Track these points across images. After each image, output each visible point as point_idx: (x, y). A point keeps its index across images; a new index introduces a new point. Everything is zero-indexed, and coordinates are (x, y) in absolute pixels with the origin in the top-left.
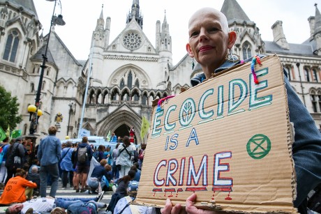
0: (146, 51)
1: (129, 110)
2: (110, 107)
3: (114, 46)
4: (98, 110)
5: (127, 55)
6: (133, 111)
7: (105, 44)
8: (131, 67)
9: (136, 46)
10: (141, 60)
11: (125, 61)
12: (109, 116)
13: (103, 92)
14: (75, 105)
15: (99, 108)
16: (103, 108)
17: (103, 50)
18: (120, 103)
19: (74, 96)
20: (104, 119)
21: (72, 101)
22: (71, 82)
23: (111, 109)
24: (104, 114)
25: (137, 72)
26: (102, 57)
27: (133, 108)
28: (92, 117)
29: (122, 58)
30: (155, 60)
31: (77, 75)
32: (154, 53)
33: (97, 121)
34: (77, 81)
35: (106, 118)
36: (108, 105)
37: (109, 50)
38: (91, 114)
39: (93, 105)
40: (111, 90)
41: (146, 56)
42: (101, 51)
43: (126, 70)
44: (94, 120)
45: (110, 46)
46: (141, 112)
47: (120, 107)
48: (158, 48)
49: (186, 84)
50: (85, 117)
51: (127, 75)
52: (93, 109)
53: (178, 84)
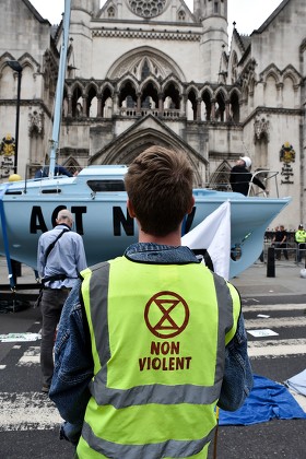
0: (174, 19)
1: (159, 128)
2: (118, 123)
3: (111, 9)
4: (91, 130)
5: (138, 27)
6: (168, 130)
7: (93, 4)
8: (146, 52)
9: (155, 10)
10: (167, 37)
11: (135, 40)
12: (117, 141)
13: (100, 90)
14: (42, 116)
15: (95, 125)
16: (102, 124)
17: (90, 17)
18: (139, 114)
19: (39, 96)
20: (106, 148)
21: (34, 108)
22: (27, 64)
23: (121, 127)
24: (106, 139)
25: (159, 64)
26: (89, 33)
27: (168, 124)
28: (80, 146)
29: (129, 35)
30: (195, 38)
31: (40, 48)
32: (191, 21)
33: (92, 153)
34: (41, 61)
35: (111, 145)
36: (115, 118)
37: (102, 17)
38: (77, 138)
39: (81, 120)
40: (119, 85)
41: (175, 28)
42: (86, 18)
43: (137, 59)
44: (85, 151)
45: (103, 10)
46: (185, 131)
47: (139, 121)
48: (199, 12)
49: (290, 67)
50: (66, 145)
51: (139, 69)
52: (80, 129)
53: (273, 65)
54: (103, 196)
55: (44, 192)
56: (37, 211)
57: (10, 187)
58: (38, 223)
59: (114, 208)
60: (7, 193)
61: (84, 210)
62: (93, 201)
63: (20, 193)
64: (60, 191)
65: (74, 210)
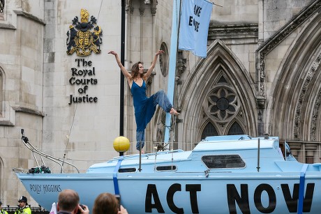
54: (217, 173)
55: (159, 169)
56: (152, 190)
57: (123, 163)
58: (153, 202)
59: (228, 185)
60: (121, 171)
61: (198, 188)
62: (207, 179)
63: (134, 170)
64: (174, 168)
65: (189, 188)
